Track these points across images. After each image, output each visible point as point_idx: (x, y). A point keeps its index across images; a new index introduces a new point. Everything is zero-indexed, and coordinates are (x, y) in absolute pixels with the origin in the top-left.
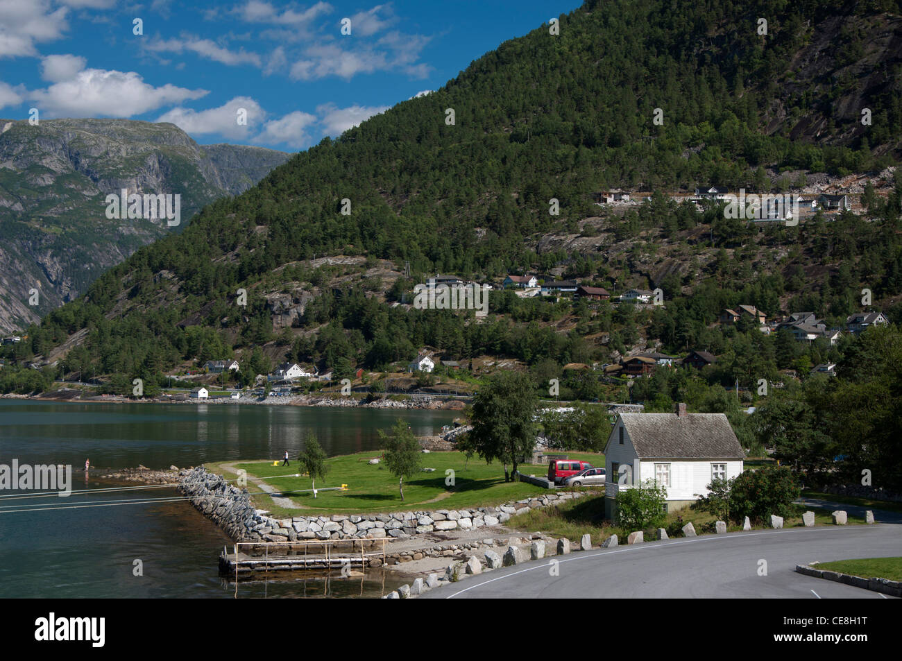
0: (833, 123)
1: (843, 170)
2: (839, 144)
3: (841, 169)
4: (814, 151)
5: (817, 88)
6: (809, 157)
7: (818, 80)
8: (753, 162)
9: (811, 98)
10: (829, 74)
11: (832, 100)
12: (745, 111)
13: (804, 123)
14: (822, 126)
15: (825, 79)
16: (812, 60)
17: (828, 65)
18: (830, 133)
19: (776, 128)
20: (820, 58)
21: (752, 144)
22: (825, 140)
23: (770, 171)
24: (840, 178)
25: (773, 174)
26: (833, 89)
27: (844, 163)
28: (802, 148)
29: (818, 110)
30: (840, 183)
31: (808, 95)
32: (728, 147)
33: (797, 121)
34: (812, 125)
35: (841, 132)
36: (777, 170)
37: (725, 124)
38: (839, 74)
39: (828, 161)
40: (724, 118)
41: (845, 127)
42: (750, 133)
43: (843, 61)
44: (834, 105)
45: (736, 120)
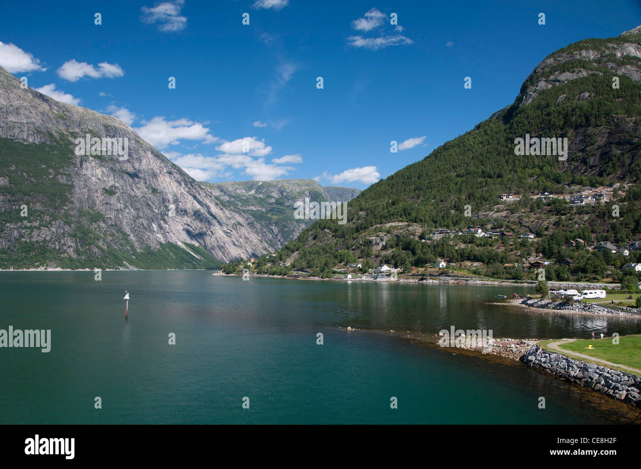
0: (588, 167)
1: (598, 185)
2: (592, 175)
3: (596, 185)
4: (583, 177)
5: (580, 154)
6: (582, 180)
7: (580, 151)
8: (558, 182)
9: (578, 158)
10: (584, 148)
11: (587, 158)
12: (551, 163)
13: (576, 167)
14: (584, 168)
15: (582, 151)
16: (575, 144)
17: (583, 146)
18: (587, 171)
19: (565, 169)
20: (579, 143)
21: (558, 175)
22: (586, 174)
23: (566, 186)
24: (596, 188)
25: (567, 187)
26: (587, 154)
27: (597, 182)
28: (578, 177)
29: (581, 162)
30: (597, 190)
31: (576, 157)
32: (548, 177)
33: (573, 167)
34: (579, 168)
35: (592, 170)
36: (569, 185)
37: (544, 168)
38: (588, 149)
39: (590, 181)
40: (544, 166)
41: (594, 168)
42: (555, 171)
43: (589, 144)
44: (588, 160)
45: (549, 167)
